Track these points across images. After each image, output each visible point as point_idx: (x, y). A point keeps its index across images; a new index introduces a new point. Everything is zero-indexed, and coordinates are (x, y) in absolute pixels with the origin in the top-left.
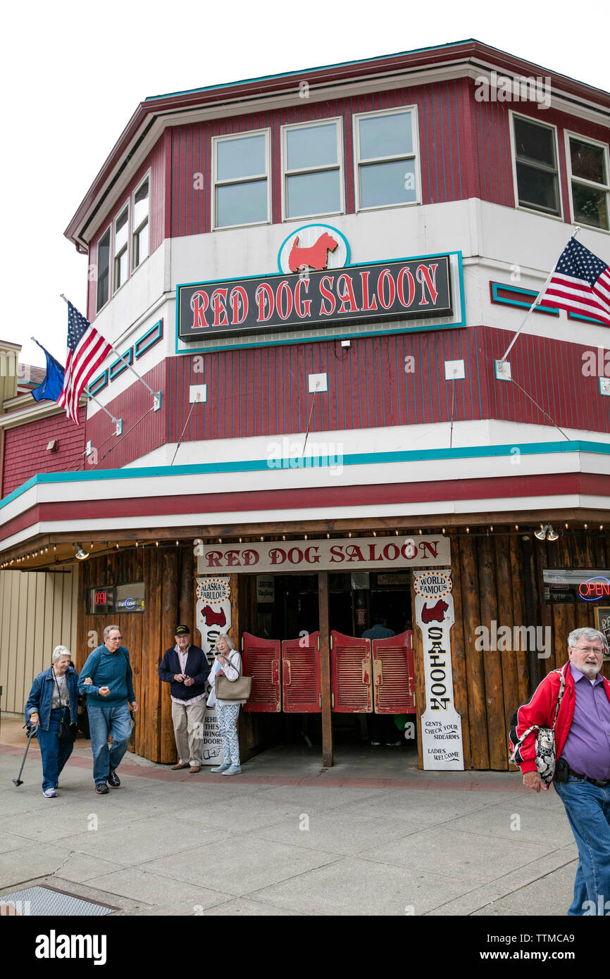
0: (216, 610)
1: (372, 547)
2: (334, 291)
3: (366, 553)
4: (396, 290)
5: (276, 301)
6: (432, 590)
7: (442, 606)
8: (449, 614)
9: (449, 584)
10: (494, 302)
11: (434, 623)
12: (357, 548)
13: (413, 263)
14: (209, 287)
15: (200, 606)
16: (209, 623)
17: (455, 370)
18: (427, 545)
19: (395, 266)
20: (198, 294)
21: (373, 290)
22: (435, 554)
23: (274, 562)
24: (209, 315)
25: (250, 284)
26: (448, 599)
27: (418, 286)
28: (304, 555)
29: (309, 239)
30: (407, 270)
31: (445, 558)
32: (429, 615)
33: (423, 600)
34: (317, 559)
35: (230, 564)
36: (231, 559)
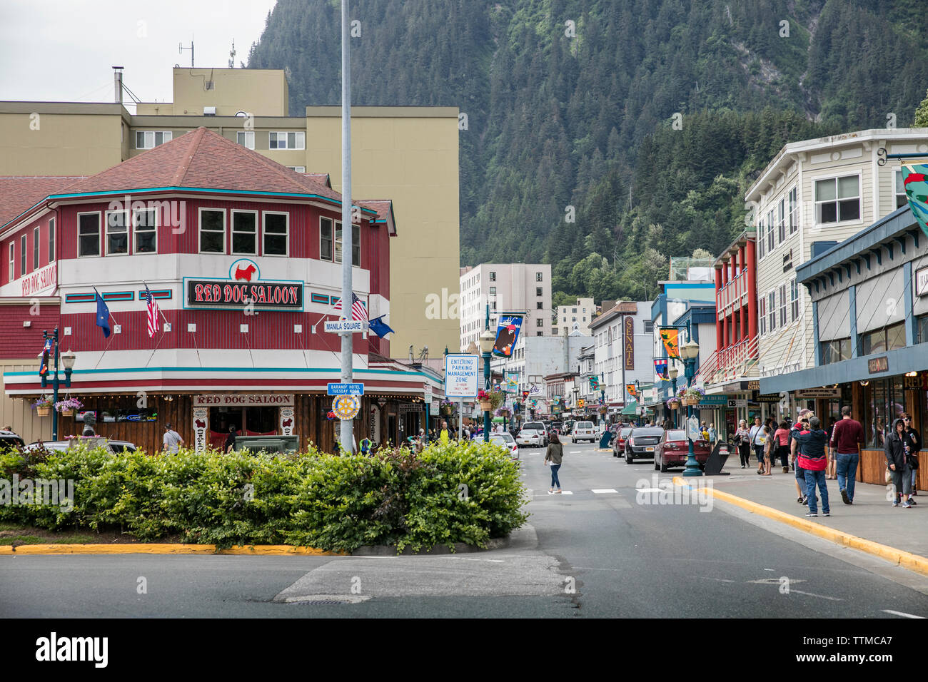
0: (202, 421)
1: (265, 397)
2: (257, 293)
3: (263, 400)
4: (281, 296)
5: (233, 295)
6: (287, 414)
7: (290, 421)
8: (293, 424)
9: (293, 413)
10: (312, 301)
11: (287, 427)
12: (259, 398)
13: (288, 286)
14: (204, 284)
15: (195, 419)
16: (198, 427)
17: (298, 329)
18: (286, 397)
19: (282, 286)
20: (199, 285)
21: (272, 295)
22: (288, 401)
23: (226, 402)
24: (204, 295)
25: (222, 285)
26: (293, 418)
27: (290, 295)
28: (239, 400)
29: (244, 267)
30: (286, 288)
31: (292, 403)
32: (286, 424)
33: (283, 418)
34: (244, 401)
35: (208, 402)
36: (208, 401)
